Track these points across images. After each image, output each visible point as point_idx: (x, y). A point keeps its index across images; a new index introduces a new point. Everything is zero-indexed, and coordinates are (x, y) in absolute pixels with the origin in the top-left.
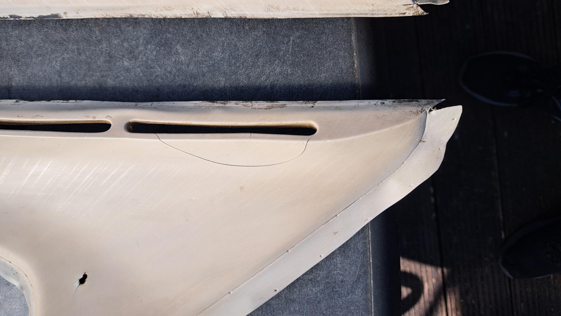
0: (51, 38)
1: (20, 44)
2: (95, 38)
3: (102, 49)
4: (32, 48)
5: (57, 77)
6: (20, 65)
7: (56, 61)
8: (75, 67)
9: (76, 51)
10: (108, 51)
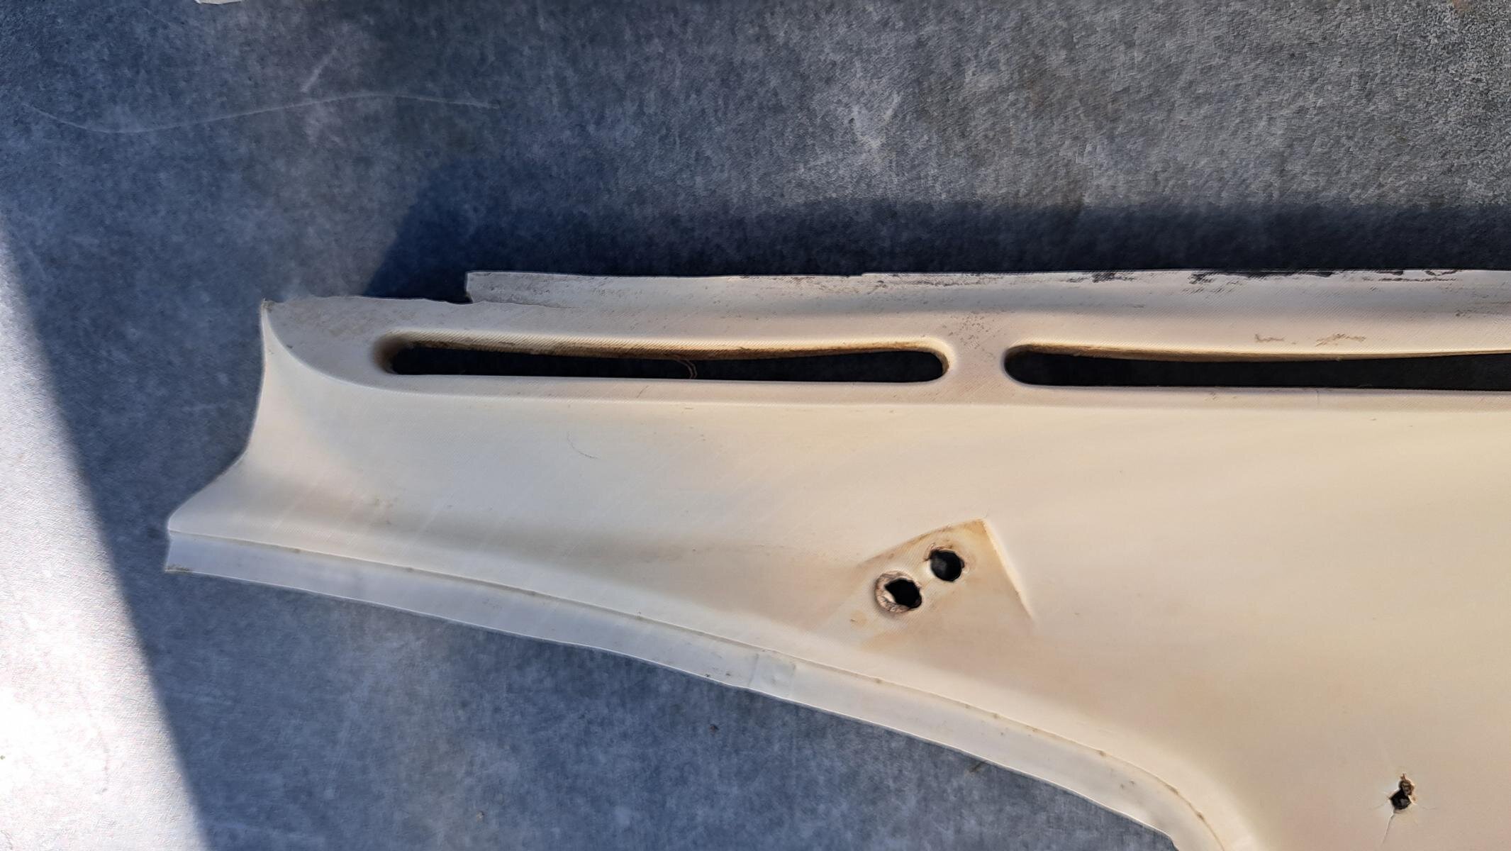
0: (1256, 36)
1: (1122, 58)
2: (1438, 37)
3: (1461, 76)
4: (1173, 72)
5: (1267, 174)
6: (1122, 135)
7: (1271, 119)
8: (1344, 140)
9: (1355, 87)
10: (1481, 85)
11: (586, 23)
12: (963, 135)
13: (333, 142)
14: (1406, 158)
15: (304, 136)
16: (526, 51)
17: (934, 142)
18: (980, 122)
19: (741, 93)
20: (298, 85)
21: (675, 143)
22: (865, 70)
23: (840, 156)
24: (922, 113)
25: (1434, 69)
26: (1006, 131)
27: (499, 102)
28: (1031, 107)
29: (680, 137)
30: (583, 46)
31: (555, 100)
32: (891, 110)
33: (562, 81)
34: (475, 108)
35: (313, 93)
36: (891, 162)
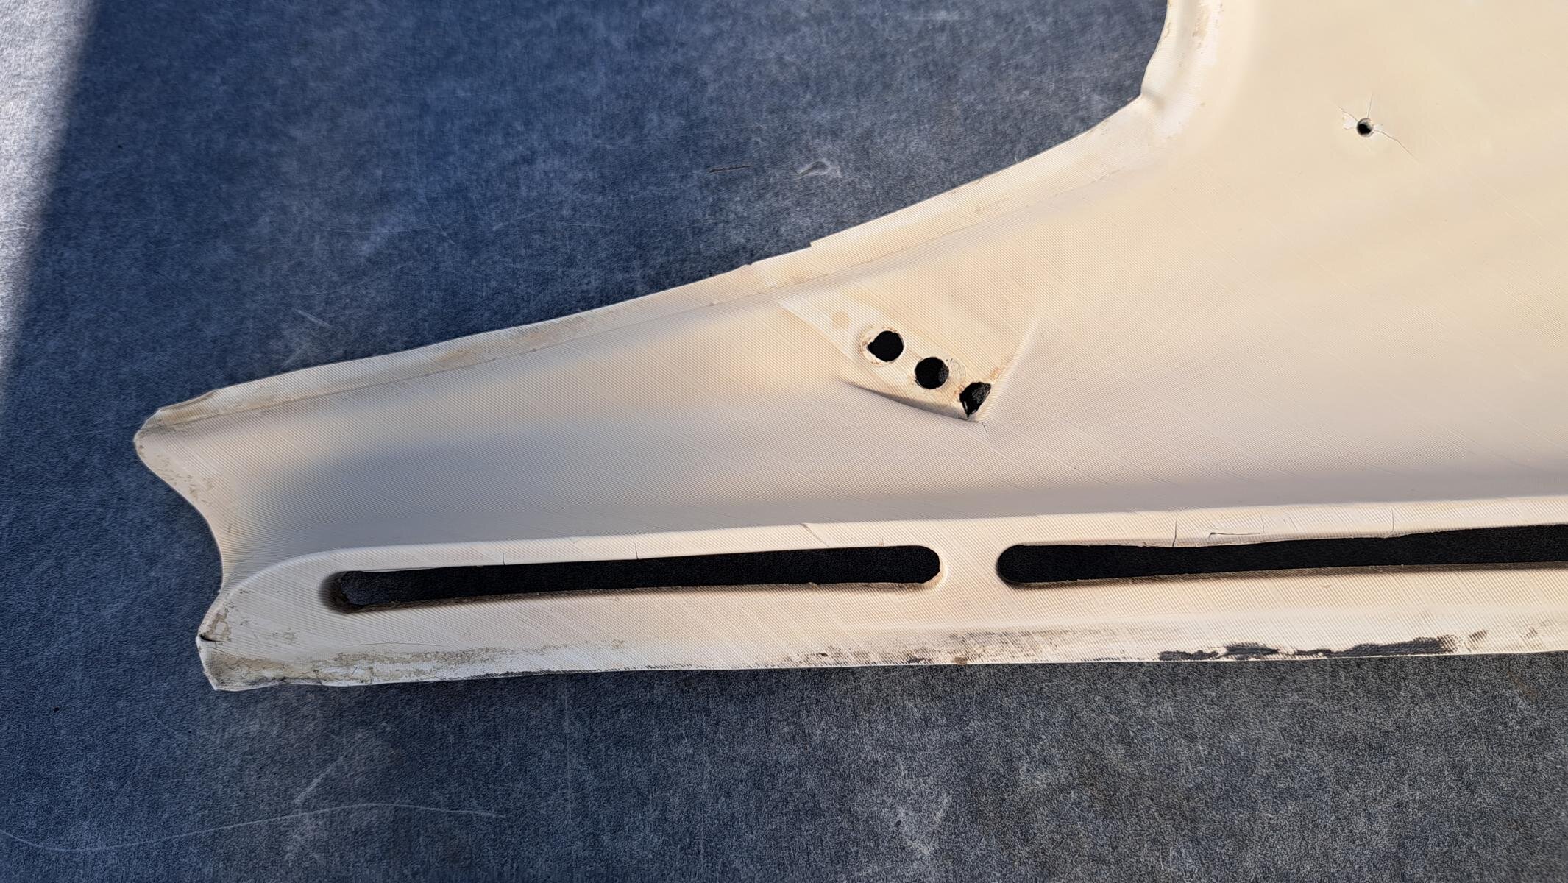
11: (614, 724)
12: (1026, 840)
13: (312, 858)
14: (1541, 857)
15: (281, 853)
16: (546, 755)
17: (994, 847)
18: (1043, 825)
19: (775, 795)
20: (292, 797)
21: (699, 852)
22: (910, 768)
23: (888, 865)
24: (976, 815)
25: (1530, 756)
26: (1072, 834)
27: (507, 811)
28: (1098, 806)
29: (705, 846)
30: (608, 748)
31: (569, 807)
32: (942, 810)
33: (580, 785)
34: (479, 818)
35: (306, 805)
36: (947, 872)
